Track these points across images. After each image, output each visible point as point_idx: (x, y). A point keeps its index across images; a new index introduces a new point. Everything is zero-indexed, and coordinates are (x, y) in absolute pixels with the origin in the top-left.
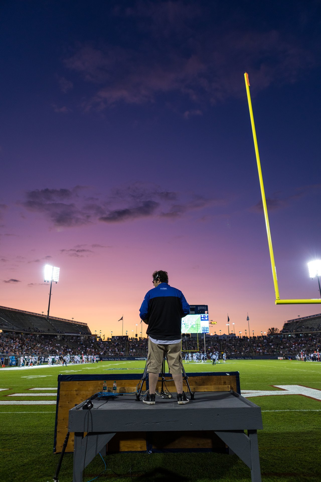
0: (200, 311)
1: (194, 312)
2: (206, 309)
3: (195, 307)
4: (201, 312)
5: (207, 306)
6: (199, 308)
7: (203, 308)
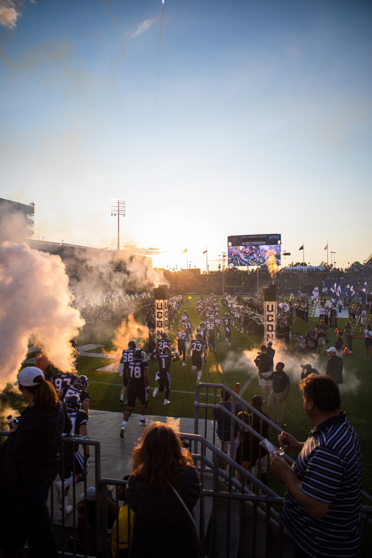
0: (271, 241)
1: (264, 242)
2: (279, 239)
3: (266, 236)
4: (273, 242)
5: (280, 235)
6: (270, 238)
7: (276, 237)
